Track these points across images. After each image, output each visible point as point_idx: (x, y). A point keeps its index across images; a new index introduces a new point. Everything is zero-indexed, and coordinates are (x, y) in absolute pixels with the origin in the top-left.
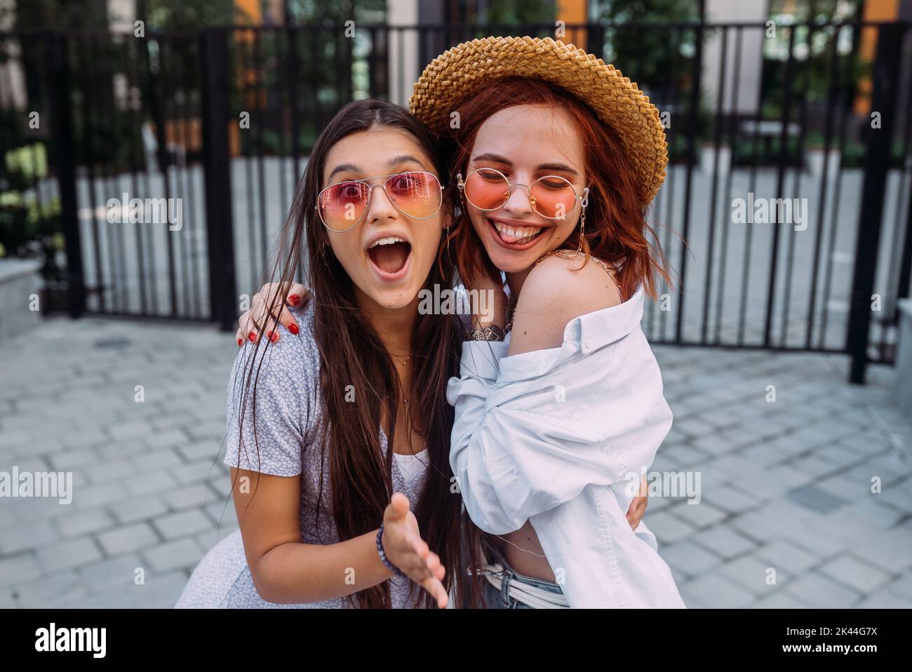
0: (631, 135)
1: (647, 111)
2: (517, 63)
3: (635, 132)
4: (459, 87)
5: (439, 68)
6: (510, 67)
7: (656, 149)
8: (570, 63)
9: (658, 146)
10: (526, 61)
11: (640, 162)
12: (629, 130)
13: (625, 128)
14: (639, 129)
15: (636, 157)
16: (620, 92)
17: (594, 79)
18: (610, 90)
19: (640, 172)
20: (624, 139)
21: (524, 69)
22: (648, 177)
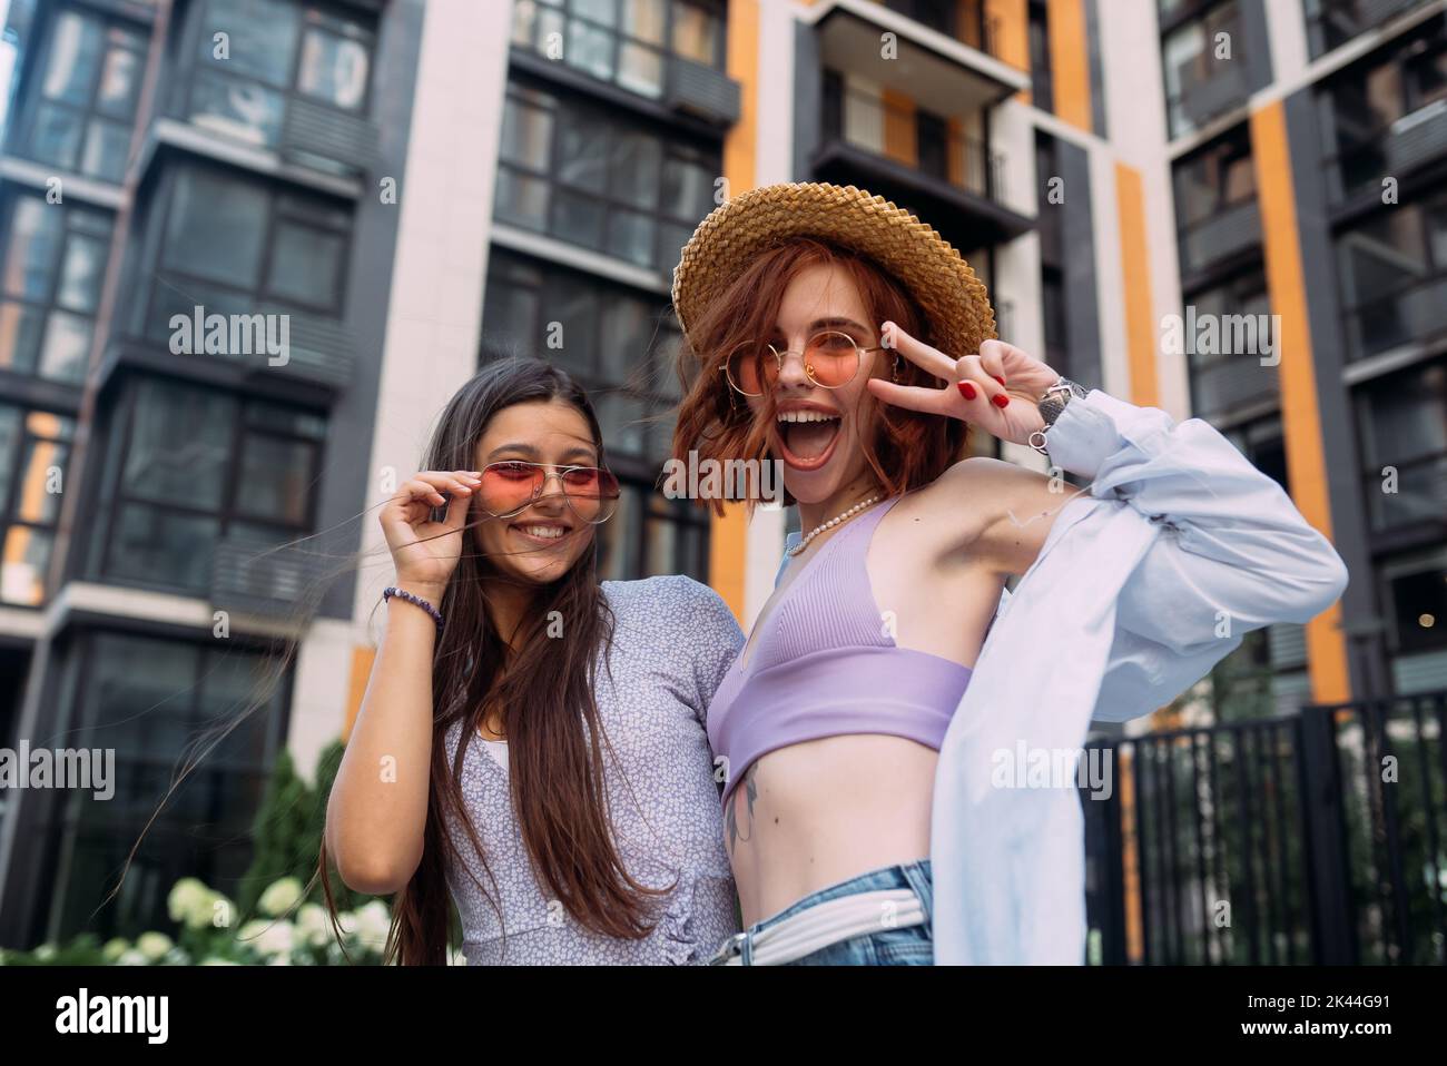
0: (951, 321)
2: (812, 216)
4: (738, 250)
5: (716, 224)
6: (803, 222)
8: (876, 218)
10: (822, 214)
12: (950, 312)
13: (945, 310)
16: (937, 258)
21: (819, 224)
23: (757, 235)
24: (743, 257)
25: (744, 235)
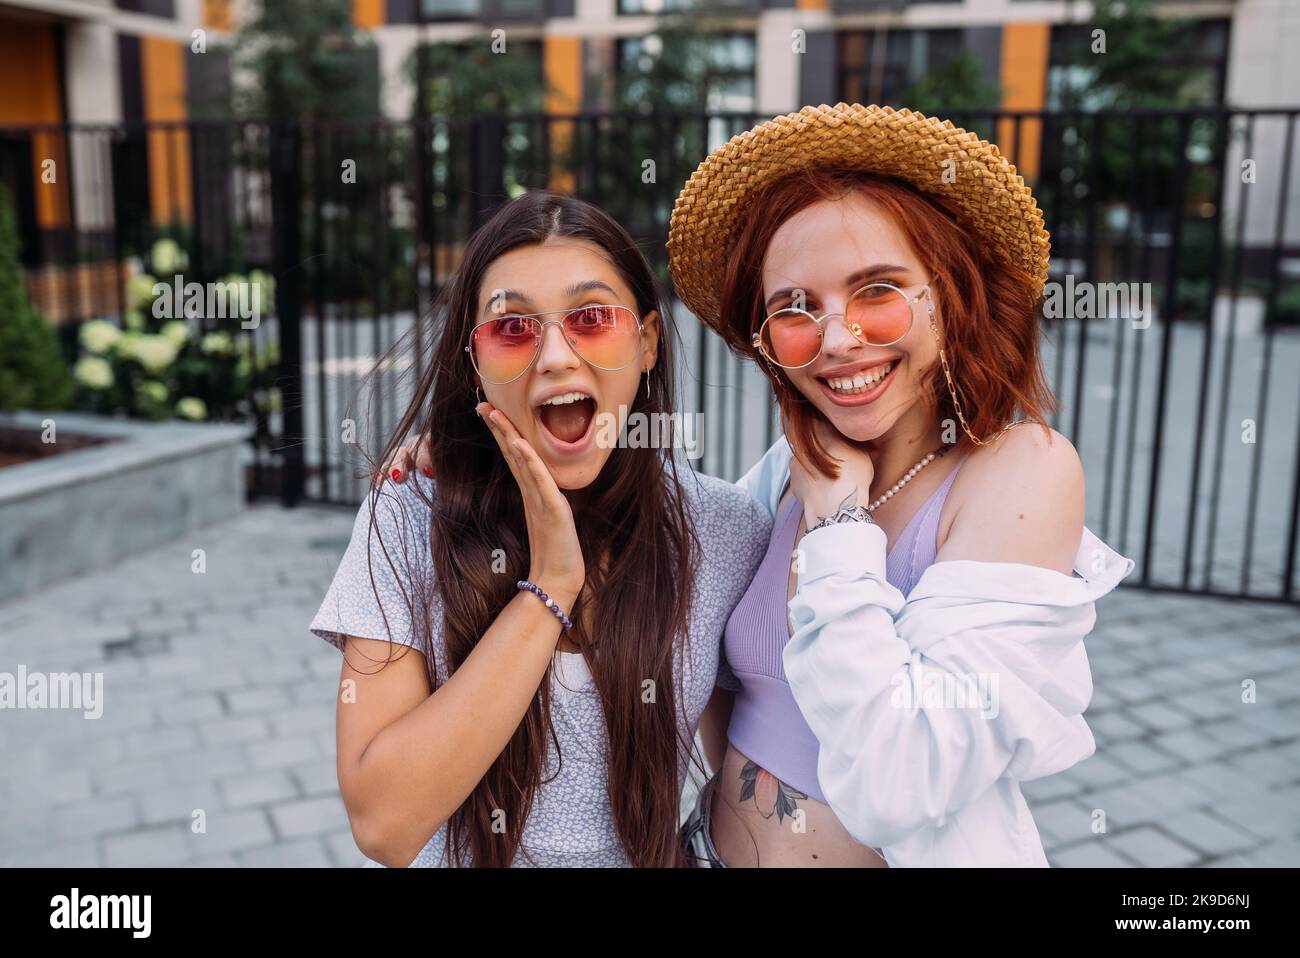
0: (974, 196)
1: (979, 152)
3: (976, 188)
7: (1016, 201)
8: (847, 127)
9: (1017, 196)
11: (1004, 229)
12: (968, 189)
14: (980, 183)
15: (994, 224)
17: (888, 137)
18: (916, 143)
19: (1011, 244)
20: (967, 204)
22: (1024, 246)
23: (734, 201)
24: (730, 228)
25: (720, 206)
